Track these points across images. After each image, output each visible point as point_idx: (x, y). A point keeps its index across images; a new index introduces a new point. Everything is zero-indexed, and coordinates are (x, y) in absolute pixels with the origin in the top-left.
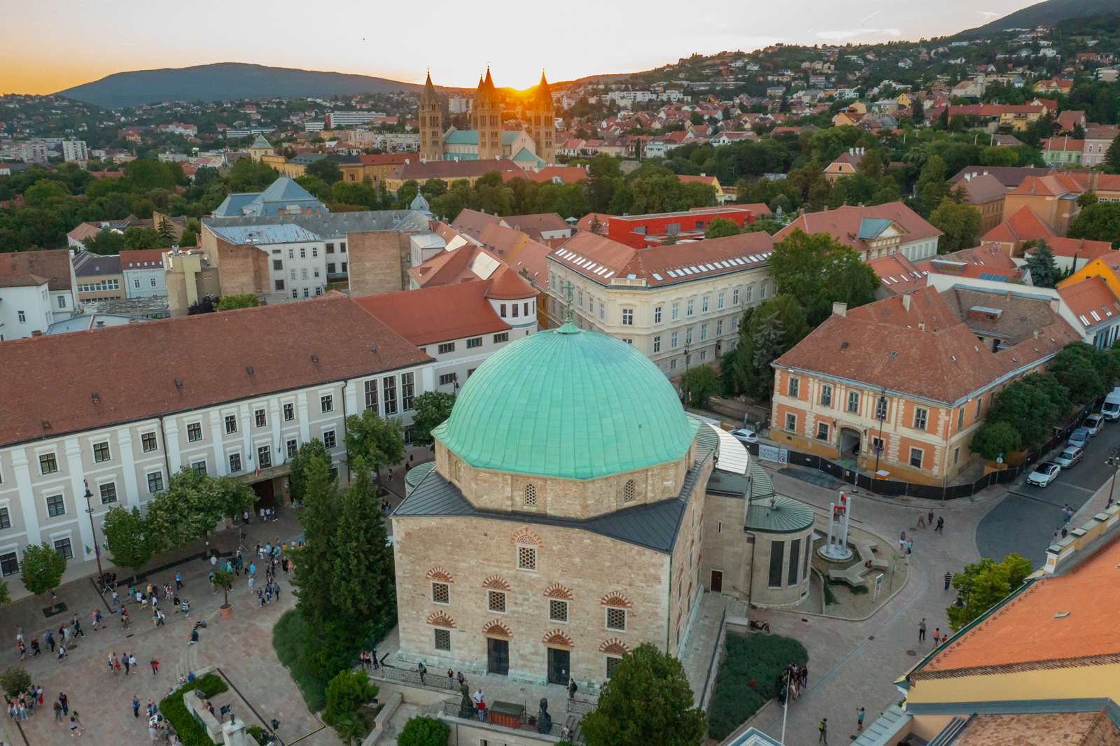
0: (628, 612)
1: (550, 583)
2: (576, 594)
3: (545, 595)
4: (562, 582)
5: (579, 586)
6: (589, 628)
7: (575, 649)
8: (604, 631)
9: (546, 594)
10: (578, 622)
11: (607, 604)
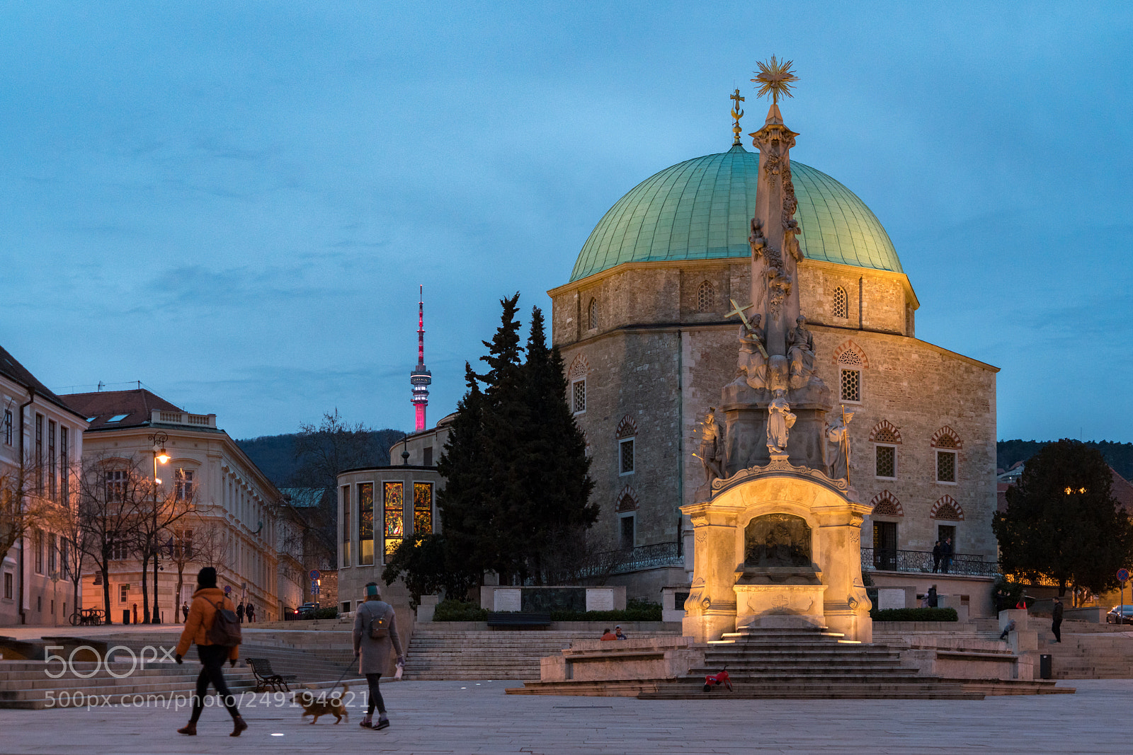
0: (959, 454)
1: (876, 420)
2: (905, 434)
3: (870, 440)
4: (890, 417)
5: (908, 422)
6: (919, 484)
7: (904, 518)
8: (934, 485)
9: (872, 437)
10: (907, 475)
11: (936, 446)
